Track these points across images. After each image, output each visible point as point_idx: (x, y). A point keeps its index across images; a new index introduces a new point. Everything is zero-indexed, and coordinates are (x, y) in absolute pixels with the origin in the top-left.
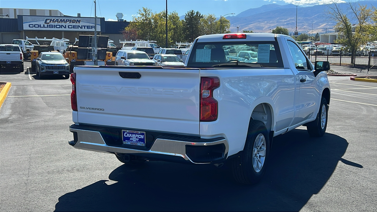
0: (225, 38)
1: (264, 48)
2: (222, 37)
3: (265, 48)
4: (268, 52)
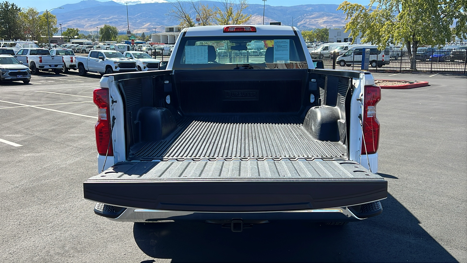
0: (226, 30)
1: (282, 44)
2: (222, 30)
3: (284, 45)
4: (287, 50)
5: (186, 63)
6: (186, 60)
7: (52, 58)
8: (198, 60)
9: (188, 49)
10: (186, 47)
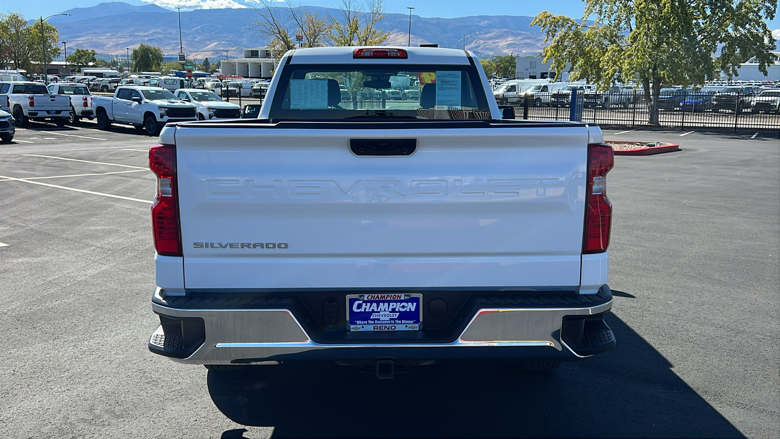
0: (358, 55)
1: (449, 79)
2: (350, 54)
3: (452, 79)
4: (457, 88)
5: (292, 107)
6: (292, 102)
7: (52, 99)
8: (311, 102)
9: (294, 84)
10: (291, 81)
